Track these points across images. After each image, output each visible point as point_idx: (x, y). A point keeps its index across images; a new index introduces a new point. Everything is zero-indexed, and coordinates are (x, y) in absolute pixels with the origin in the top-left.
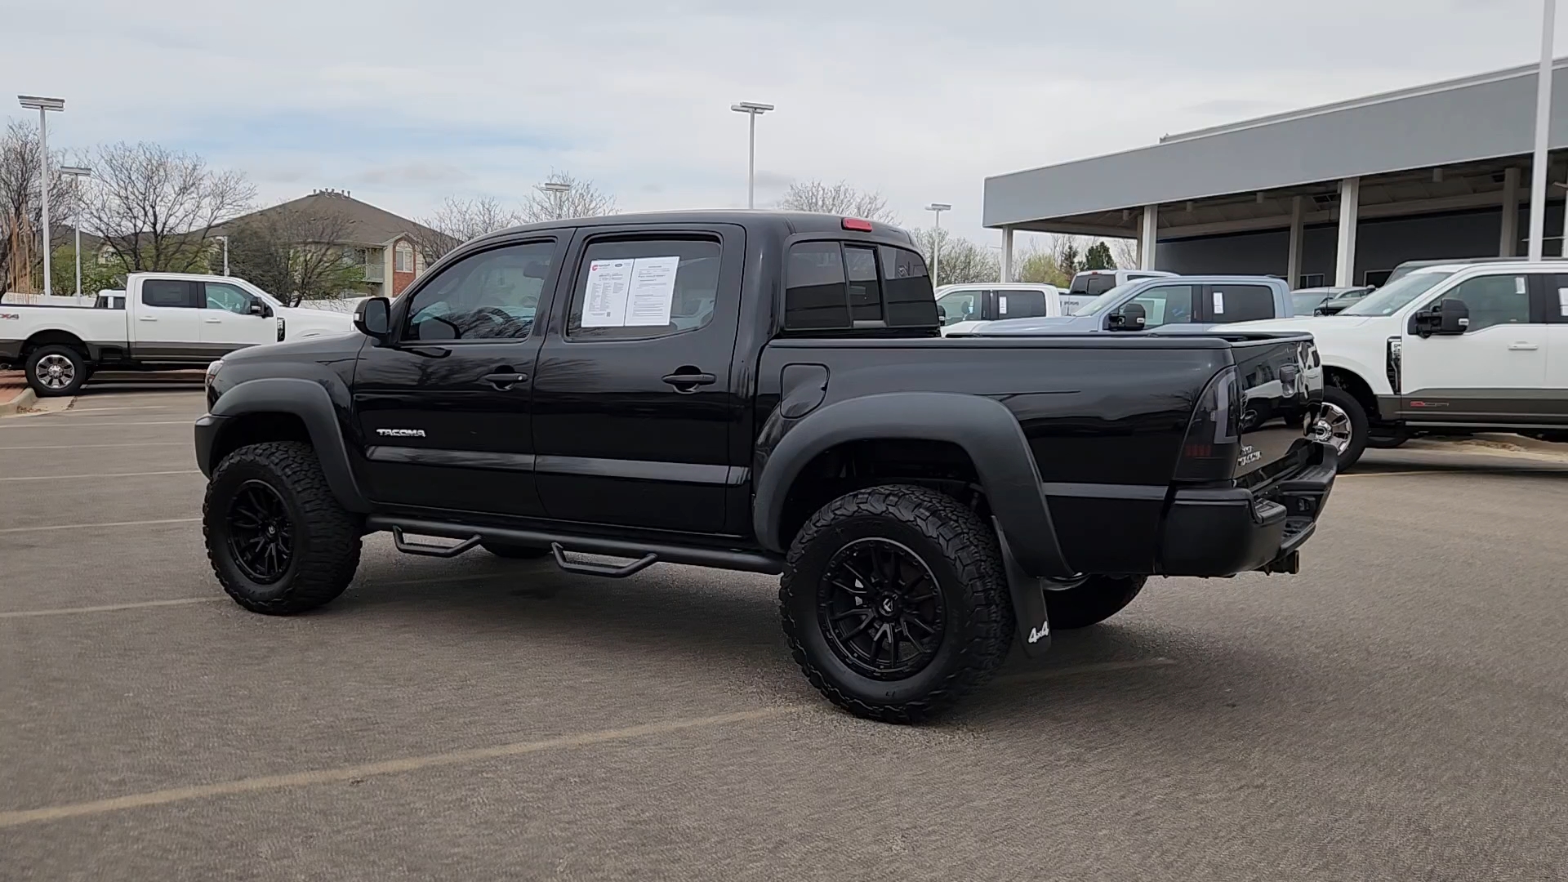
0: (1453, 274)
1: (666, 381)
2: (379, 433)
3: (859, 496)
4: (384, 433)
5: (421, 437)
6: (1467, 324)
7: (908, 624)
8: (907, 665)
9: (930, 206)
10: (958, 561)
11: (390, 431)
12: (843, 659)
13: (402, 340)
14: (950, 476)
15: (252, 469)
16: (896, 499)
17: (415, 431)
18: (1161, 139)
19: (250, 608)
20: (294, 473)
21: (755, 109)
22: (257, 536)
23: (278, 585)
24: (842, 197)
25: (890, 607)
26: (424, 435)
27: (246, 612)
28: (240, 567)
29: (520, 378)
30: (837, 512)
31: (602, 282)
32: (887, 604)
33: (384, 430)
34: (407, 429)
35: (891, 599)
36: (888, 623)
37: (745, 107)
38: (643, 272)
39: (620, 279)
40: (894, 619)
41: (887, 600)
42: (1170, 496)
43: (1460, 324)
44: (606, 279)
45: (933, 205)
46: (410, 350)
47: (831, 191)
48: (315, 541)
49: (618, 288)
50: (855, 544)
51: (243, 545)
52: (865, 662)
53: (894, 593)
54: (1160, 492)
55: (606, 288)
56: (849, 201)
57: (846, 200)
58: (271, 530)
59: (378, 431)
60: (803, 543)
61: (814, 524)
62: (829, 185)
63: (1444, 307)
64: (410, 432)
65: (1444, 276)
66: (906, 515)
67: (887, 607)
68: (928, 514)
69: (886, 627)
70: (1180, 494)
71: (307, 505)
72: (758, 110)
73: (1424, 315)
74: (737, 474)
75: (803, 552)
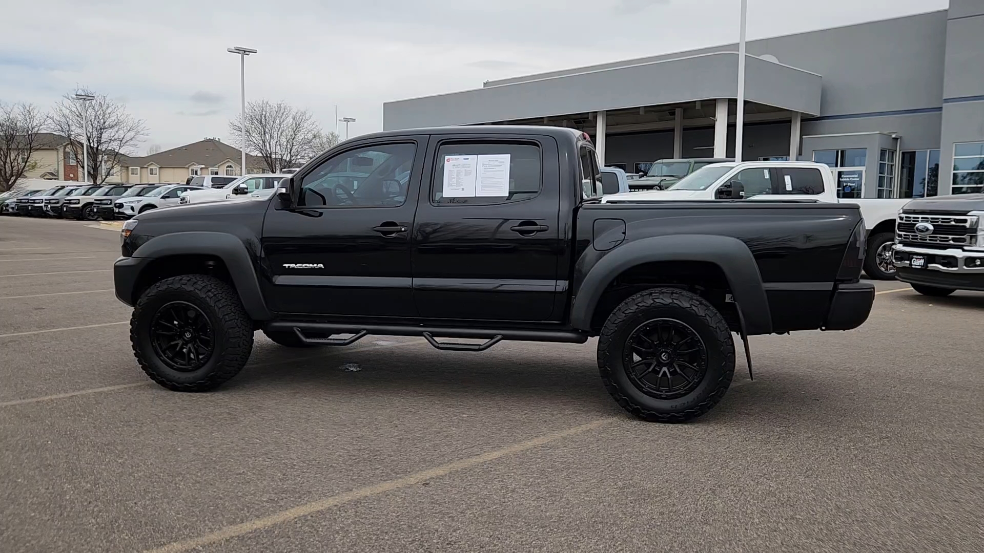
0: (733, 168)
1: (513, 230)
2: (285, 267)
3: (653, 295)
4: (289, 267)
5: (320, 268)
6: (744, 195)
7: (679, 366)
8: (680, 389)
9: (342, 119)
10: (718, 329)
11: (294, 265)
12: (640, 389)
13: (298, 205)
14: (675, 282)
15: (179, 294)
16: (677, 295)
17: (315, 265)
18: (484, 83)
19: (174, 388)
20: (215, 295)
21: (245, 52)
22: (175, 340)
23: (200, 373)
24: (282, 111)
25: (666, 358)
26: (323, 267)
27: (171, 392)
28: (164, 361)
29: (403, 229)
30: (639, 304)
31: (455, 170)
32: (664, 356)
33: (289, 265)
34: (309, 264)
35: (666, 352)
36: (665, 366)
37: (238, 50)
38: (485, 163)
39: (469, 167)
40: (669, 365)
41: (664, 354)
42: (835, 287)
43: (741, 194)
44: (458, 167)
45: (344, 118)
46: (302, 213)
47: (275, 107)
48: (234, 340)
49: (468, 173)
50: (649, 323)
51: (164, 347)
52: (654, 390)
53: (668, 349)
54: (828, 286)
55: (458, 174)
56: (287, 114)
57: (285, 113)
58: (188, 335)
59: (284, 265)
60: (615, 324)
61: (623, 312)
62: (274, 102)
63: (732, 186)
64: (311, 265)
65: (729, 169)
66: (686, 305)
67: (664, 358)
68: (698, 303)
69: (665, 369)
70: (841, 286)
71: (227, 317)
72: (246, 53)
73: (723, 190)
74: (562, 285)
75: (616, 329)
